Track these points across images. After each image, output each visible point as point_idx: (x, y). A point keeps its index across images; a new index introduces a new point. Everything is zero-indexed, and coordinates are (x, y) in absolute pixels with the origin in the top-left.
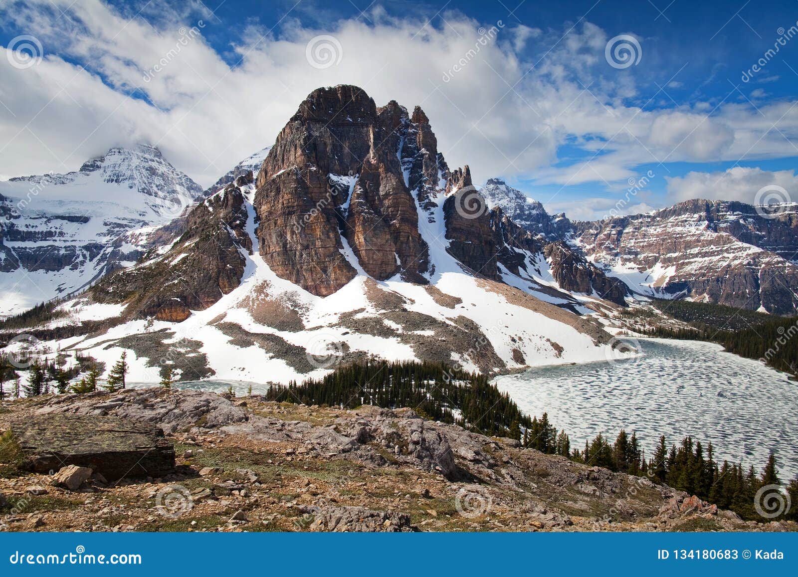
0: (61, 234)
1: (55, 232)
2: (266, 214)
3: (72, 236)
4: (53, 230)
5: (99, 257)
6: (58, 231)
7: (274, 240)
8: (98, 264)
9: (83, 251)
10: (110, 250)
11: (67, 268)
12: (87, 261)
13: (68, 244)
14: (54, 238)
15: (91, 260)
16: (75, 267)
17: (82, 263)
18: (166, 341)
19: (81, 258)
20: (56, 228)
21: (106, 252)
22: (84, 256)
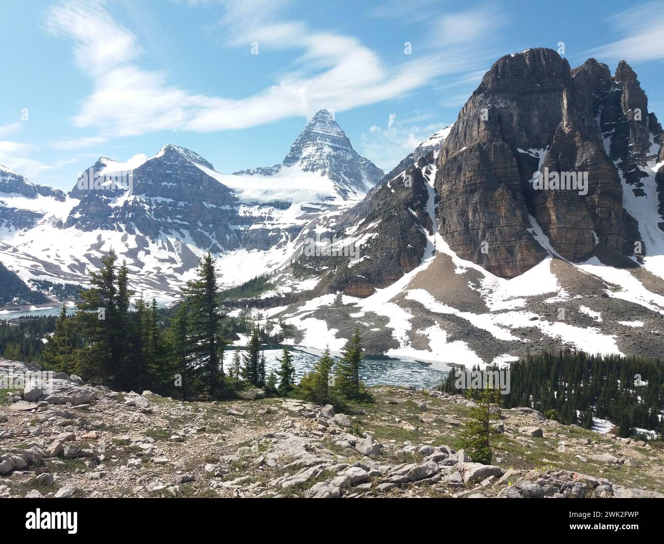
0: (270, 219)
1: (265, 217)
2: (447, 193)
3: (277, 220)
4: (263, 215)
5: (298, 238)
6: (267, 216)
7: (455, 219)
8: (297, 244)
9: (286, 232)
10: (306, 231)
11: (274, 247)
12: (289, 241)
13: (275, 227)
14: (264, 222)
15: (292, 241)
16: (280, 246)
17: (285, 243)
18: (353, 315)
19: (284, 239)
20: (266, 214)
21: (304, 233)
22: (287, 238)
